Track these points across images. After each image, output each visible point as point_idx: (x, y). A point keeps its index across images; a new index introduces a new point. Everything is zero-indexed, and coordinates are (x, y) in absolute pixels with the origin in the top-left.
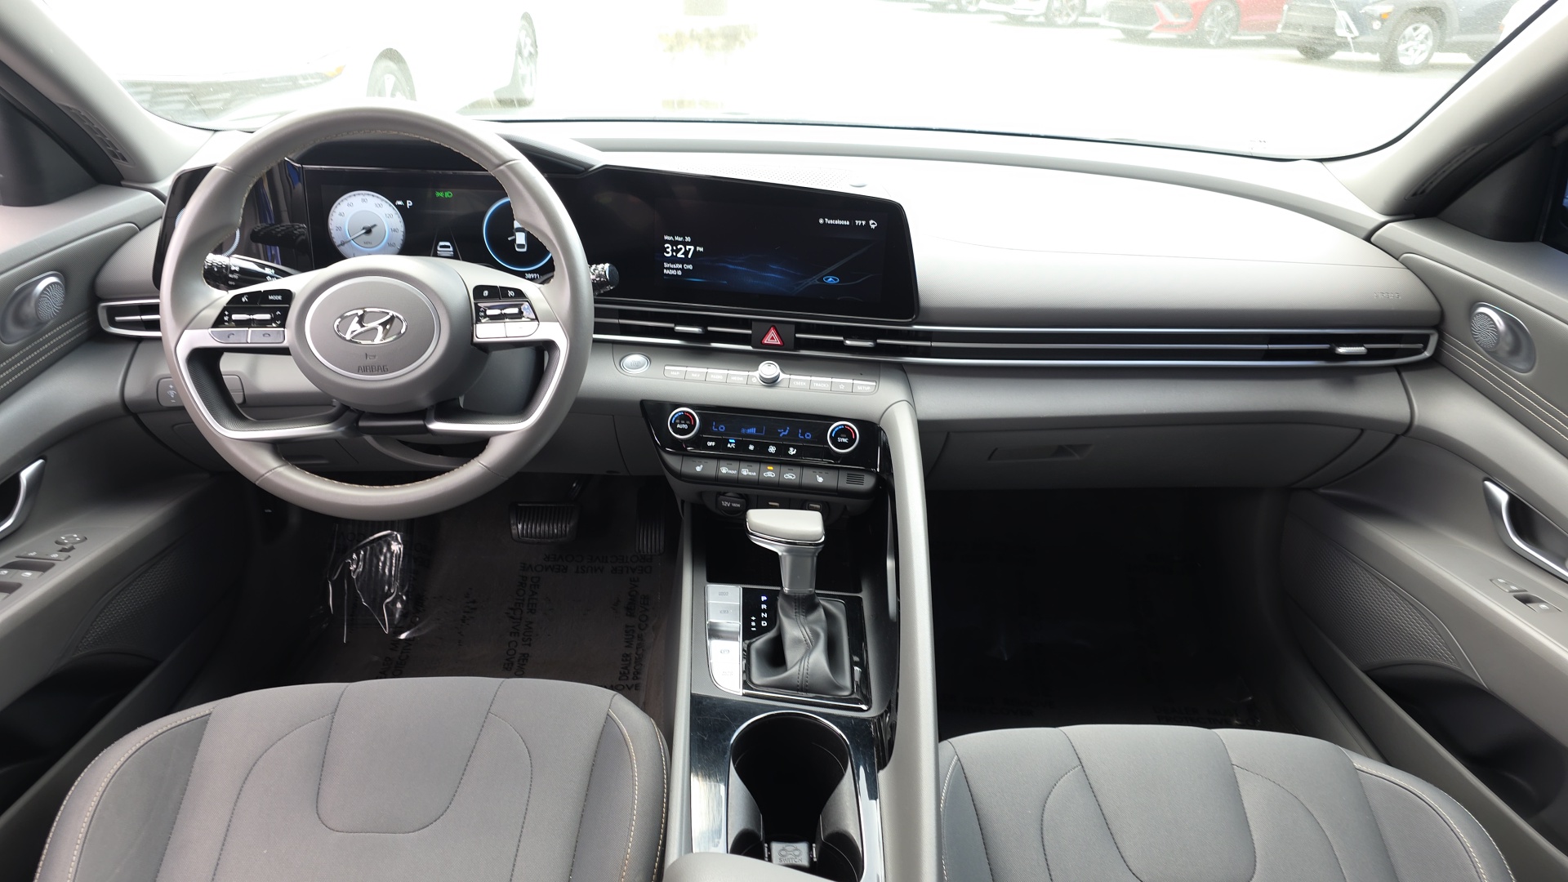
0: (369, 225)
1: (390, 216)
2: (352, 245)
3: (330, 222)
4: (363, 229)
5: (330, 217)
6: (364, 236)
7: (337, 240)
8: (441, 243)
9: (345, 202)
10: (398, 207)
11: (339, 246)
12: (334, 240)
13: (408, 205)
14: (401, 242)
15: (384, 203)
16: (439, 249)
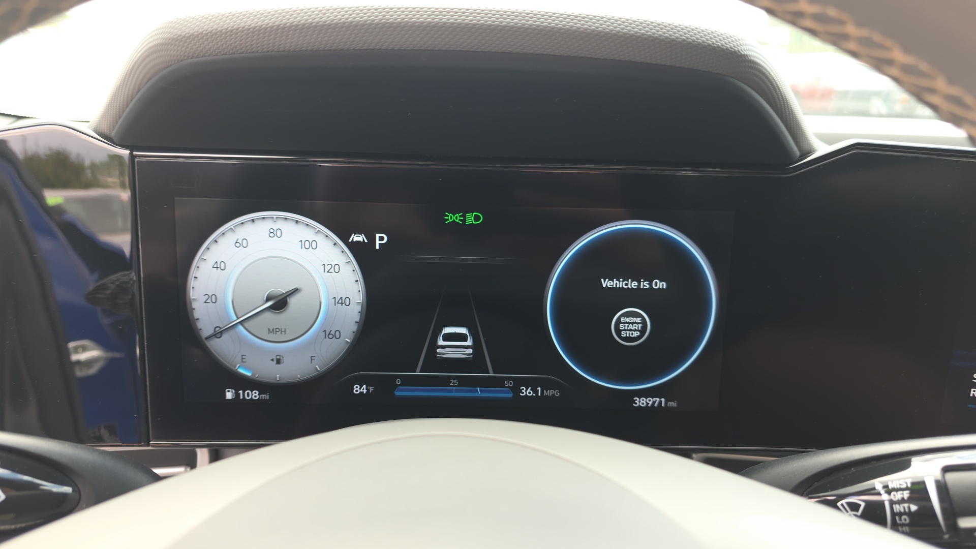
0: (283, 289)
1: (333, 269)
2: (240, 339)
3: (192, 283)
4: (268, 300)
5: (193, 272)
6: (268, 315)
7: (205, 327)
8: (448, 330)
9: (230, 239)
10: (355, 248)
11: (208, 338)
12: (200, 325)
13: (378, 242)
14: (354, 328)
15: (320, 239)
16: (441, 342)
